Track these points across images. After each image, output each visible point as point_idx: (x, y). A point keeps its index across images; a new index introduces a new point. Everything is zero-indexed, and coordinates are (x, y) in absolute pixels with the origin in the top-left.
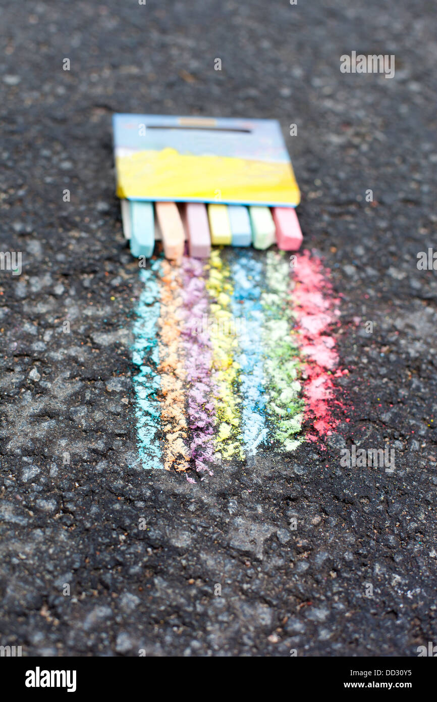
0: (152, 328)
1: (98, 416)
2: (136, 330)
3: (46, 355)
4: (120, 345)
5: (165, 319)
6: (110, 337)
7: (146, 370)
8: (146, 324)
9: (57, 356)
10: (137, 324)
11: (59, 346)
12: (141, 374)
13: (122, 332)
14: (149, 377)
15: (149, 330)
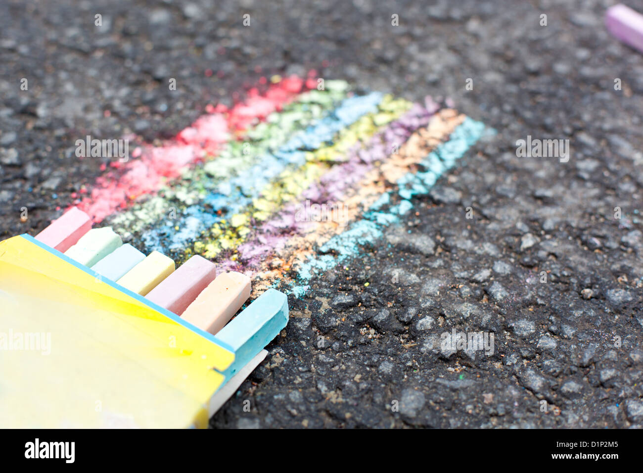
0: (357, 228)
1: (490, 178)
2: (377, 234)
3: (500, 255)
4: (408, 228)
5: (333, 230)
6: (413, 240)
7: (406, 194)
8: (360, 234)
9: (489, 247)
10: (369, 239)
11: (479, 258)
12: (415, 192)
13: (394, 239)
14: (409, 186)
15: (363, 226)
